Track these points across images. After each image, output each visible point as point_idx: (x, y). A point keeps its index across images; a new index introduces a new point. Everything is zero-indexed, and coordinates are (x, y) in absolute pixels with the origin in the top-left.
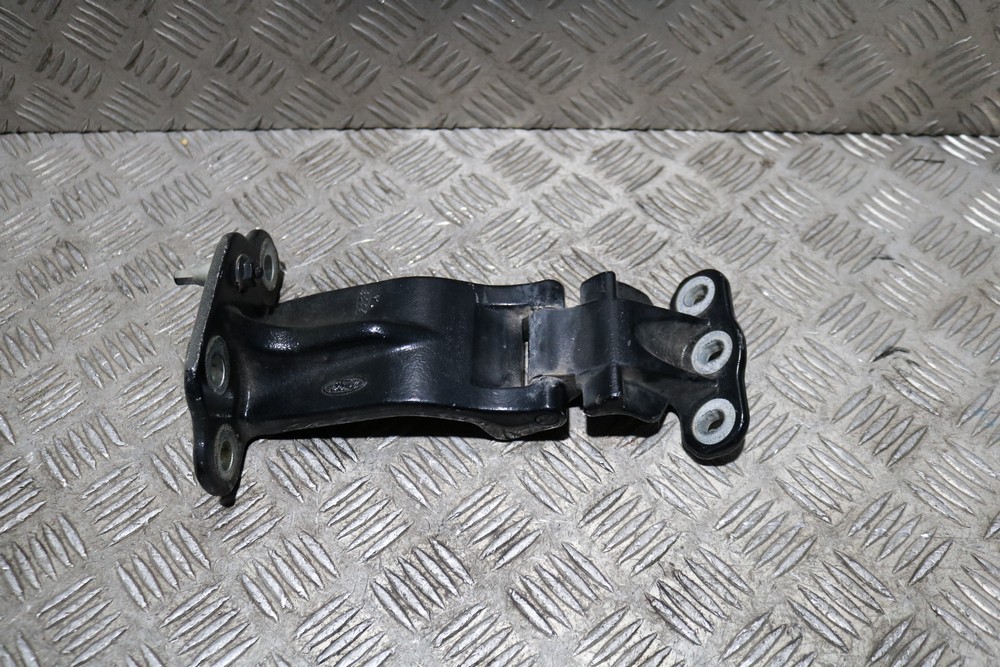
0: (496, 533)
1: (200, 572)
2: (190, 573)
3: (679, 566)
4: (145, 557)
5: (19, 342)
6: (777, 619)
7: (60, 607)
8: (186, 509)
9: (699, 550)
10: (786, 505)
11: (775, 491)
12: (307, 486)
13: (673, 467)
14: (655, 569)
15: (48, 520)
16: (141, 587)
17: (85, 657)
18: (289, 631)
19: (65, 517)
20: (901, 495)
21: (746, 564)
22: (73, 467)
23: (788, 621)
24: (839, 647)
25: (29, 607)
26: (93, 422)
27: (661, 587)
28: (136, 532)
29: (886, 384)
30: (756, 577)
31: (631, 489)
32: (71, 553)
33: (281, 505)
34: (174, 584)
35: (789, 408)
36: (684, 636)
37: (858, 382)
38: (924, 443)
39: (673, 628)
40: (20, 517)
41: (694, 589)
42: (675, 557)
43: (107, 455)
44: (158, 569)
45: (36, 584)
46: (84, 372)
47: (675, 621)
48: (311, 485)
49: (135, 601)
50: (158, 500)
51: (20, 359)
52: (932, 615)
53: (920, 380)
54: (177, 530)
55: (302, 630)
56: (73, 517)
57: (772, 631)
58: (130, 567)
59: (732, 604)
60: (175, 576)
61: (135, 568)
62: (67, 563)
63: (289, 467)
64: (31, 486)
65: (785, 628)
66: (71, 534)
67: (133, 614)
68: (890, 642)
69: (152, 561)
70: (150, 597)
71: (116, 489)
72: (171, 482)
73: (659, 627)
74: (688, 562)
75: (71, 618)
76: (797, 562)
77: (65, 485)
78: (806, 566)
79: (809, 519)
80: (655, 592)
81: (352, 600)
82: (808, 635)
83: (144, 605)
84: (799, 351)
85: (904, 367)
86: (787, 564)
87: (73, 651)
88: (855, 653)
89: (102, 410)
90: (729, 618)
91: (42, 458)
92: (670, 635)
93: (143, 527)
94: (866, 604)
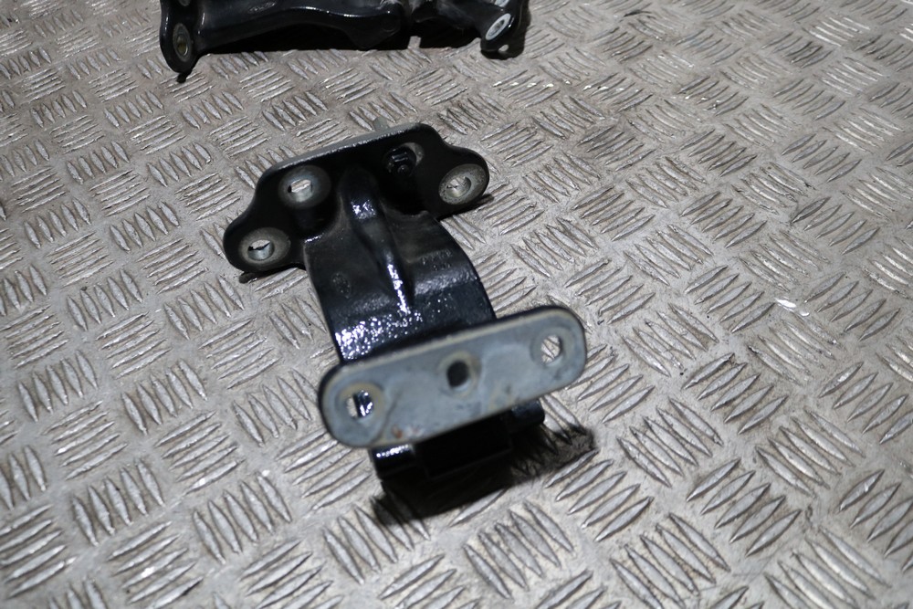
0: (347, 89)
1: (156, 111)
2: (150, 111)
4: (124, 106)
6: (523, 124)
8: (154, 85)
11: (538, 71)
12: (233, 73)
13: (472, 61)
15: (66, 93)
16: (118, 118)
19: (77, 91)
22: (86, 70)
23: (529, 126)
24: (561, 137)
26: (104, 51)
27: (449, 111)
29: (630, 27)
30: (513, 107)
31: (441, 70)
32: (77, 106)
33: (215, 81)
34: (139, 115)
35: (558, 36)
36: (457, 131)
37: (611, 26)
38: (648, 52)
41: (470, 111)
42: (462, 99)
43: (108, 64)
44: (130, 110)
45: (52, 119)
46: (102, 31)
47: (453, 124)
48: (236, 72)
49: (112, 124)
50: (138, 82)
51: (61, 26)
52: (629, 125)
54: (146, 94)
56: (81, 91)
57: (517, 129)
58: (113, 110)
59: (493, 118)
60: (140, 112)
61: (116, 110)
62: (74, 111)
63: (223, 65)
65: (526, 129)
66: (78, 98)
67: (110, 129)
69: (127, 106)
70: (122, 122)
71: (111, 79)
72: (147, 74)
76: (543, 101)
78: (549, 102)
79: (557, 83)
80: (444, 113)
83: (117, 125)
85: (645, 19)
88: (571, 140)
90: (490, 124)
91: (67, 67)
93: (125, 94)
94: (584, 119)
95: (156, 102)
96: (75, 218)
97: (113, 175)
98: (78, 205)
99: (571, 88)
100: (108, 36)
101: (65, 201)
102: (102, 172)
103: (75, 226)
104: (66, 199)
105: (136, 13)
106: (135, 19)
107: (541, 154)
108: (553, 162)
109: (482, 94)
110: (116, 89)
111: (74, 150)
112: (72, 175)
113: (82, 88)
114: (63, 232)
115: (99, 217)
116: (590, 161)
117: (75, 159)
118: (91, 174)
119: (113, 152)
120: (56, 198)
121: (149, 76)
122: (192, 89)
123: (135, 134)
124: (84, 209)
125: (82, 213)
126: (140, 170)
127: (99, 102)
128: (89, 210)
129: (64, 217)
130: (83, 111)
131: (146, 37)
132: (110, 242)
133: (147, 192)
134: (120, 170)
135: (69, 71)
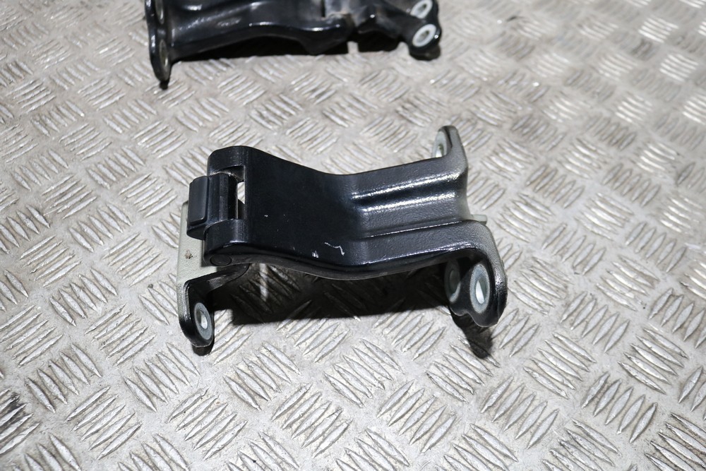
0: (314, 91)
1: (151, 117)
3: (412, 99)
5: (27, 32)
7: (71, 137)
9: (421, 93)
10: (464, 75)
14: (399, 101)
17: (90, 155)
18: (205, 135)
19: (69, 101)
20: (522, 70)
21: (446, 98)
25: (53, 138)
27: (403, 107)
28: (112, 104)
34: (137, 122)
39: (410, 122)
40: (43, 102)
53: (530, 28)
55: (212, 134)
64: (46, 89)
65: (468, 120)
66: (73, 107)
67: (115, 136)
68: (521, 123)
73: (403, 122)
74: (416, 98)
75: (79, 141)
77: (67, 88)
80: (400, 109)
81: (239, 121)
82: (480, 122)
84: (467, 19)
86: (468, 95)
87: (83, 153)
89: (85, 57)
92: (409, 125)
93: (116, 102)
95: (149, 108)
96: (116, 221)
97: (135, 179)
98: (114, 209)
99: (489, 84)
100: (77, 47)
101: (100, 206)
102: (124, 177)
103: (119, 228)
104: (100, 204)
105: (96, 25)
106: (98, 31)
107: (486, 142)
108: (498, 147)
109: (424, 91)
110: (105, 97)
111: (88, 157)
112: (97, 181)
113: (74, 98)
114: (110, 235)
115: (138, 218)
116: (525, 145)
117: (93, 165)
118: (114, 179)
119: (126, 156)
120: (90, 203)
121: (132, 84)
122: (177, 95)
123: (141, 140)
124: (121, 212)
125: (121, 216)
126: (159, 173)
127: (95, 110)
128: (126, 213)
129: (105, 221)
130: (83, 120)
131: (115, 47)
132: (157, 241)
133: (173, 192)
134: (140, 173)
135: (53, 82)
